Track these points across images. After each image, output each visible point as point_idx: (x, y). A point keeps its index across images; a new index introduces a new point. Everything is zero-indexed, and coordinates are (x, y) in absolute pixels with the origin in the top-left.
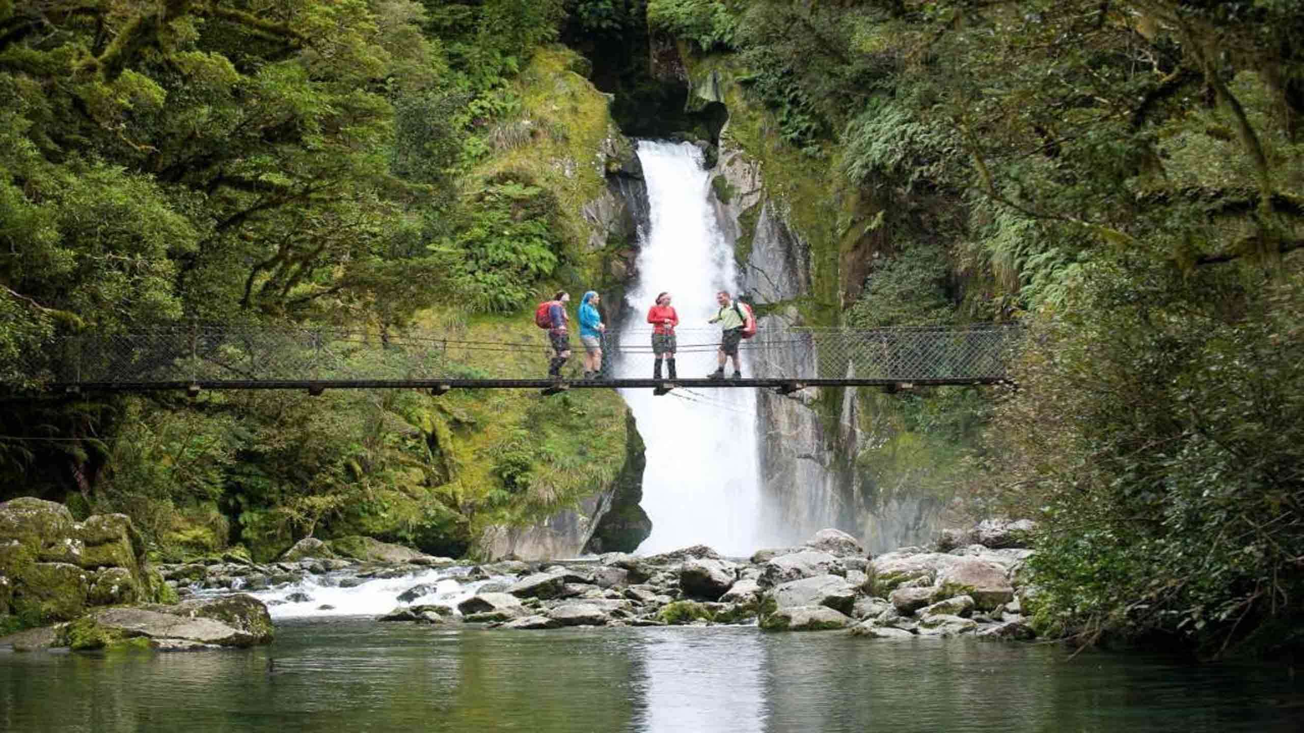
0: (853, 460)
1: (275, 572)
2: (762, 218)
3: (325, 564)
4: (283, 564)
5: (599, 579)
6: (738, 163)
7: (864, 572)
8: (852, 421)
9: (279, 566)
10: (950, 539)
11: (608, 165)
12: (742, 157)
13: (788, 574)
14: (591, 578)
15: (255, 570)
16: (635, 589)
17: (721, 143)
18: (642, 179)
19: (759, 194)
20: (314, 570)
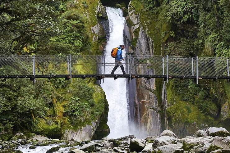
0: (165, 110)
1: (10, 143)
2: (140, 32)
3: (25, 141)
4: (12, 141)
5: (105, 145)
6: (133, 15)
7: (182, 143)
8: (164, 97)
9: (11, 142)
10: (201, 134)
11: (98, 15)
12: (134, 12)
13: (161, 144)
14: (102, 145)
15: (5, 143)
16: (116, 148)
17: (129, 8)
18: (107, 19)
19: (139, 24)
20: (22, 143)
